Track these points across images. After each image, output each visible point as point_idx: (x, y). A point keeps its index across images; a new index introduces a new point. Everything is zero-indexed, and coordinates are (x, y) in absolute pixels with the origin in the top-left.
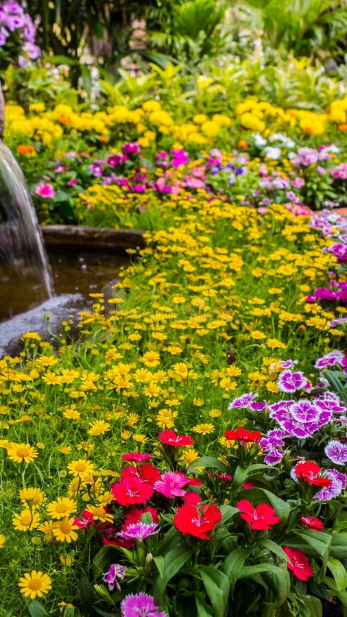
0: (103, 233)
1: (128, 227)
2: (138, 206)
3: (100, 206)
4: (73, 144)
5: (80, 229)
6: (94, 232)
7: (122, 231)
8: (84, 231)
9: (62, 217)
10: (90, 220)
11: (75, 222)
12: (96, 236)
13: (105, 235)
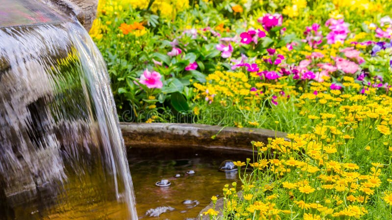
0: (222, 133)
1: (253, 127)
2: (268, 98)
3: (220, 98)
4: (202, 15)
5: (194, 129)
6: (211, 133)
7: (245, 130)
8: (199, 131)
9: (175, 113)
10: (208, 117)
11: (189, 119)
12: (213, 137)
13: (224, 137)
